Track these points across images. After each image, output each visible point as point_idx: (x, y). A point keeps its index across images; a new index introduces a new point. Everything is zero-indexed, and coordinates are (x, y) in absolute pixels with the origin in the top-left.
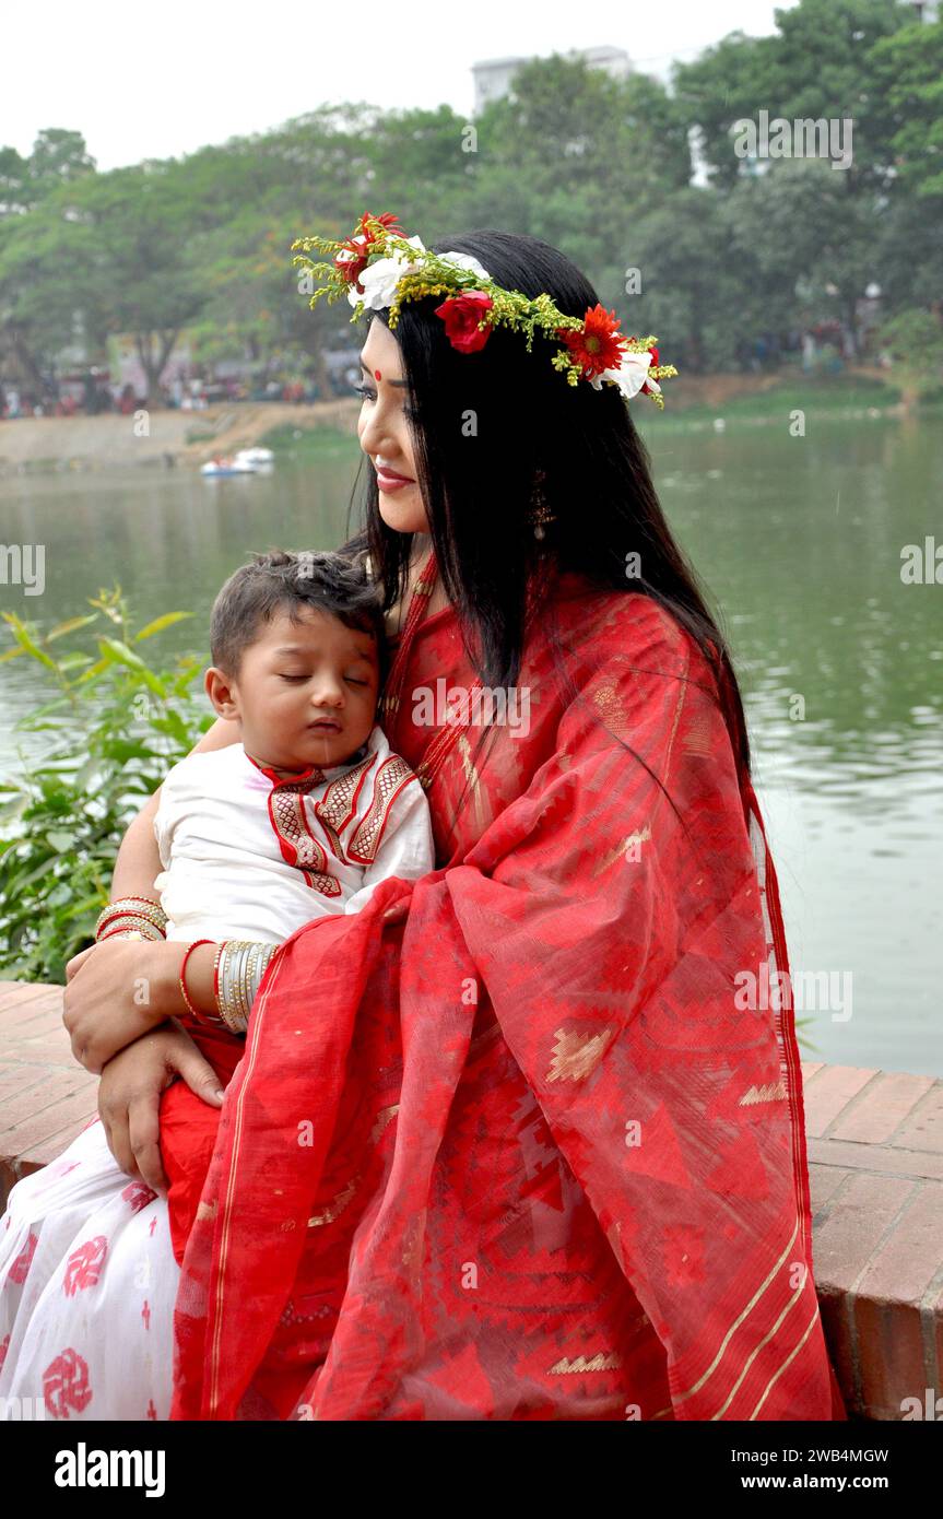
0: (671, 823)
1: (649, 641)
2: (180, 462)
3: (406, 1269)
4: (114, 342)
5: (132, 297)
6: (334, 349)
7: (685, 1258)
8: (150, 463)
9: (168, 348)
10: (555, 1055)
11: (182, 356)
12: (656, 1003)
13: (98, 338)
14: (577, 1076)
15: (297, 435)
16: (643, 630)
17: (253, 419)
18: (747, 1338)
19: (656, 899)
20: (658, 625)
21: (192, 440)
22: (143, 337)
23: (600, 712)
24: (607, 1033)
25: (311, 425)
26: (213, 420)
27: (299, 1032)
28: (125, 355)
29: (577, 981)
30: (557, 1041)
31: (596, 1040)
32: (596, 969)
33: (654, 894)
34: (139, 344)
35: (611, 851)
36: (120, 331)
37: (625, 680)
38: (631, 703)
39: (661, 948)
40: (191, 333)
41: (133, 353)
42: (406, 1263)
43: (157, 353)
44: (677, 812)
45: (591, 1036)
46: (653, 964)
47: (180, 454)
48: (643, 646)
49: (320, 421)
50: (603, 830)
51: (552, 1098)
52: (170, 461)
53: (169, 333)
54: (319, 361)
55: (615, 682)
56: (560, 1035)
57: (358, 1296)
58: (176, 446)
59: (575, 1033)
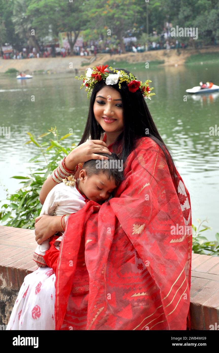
0: (155, 183)
1: (149, 146)
2: (79, 72)
3: (103, 274)
4: (61, 34)
5: (66, 21)
6: (126, 37)
7: (162, 271)
8: (70, 72)
9: (76, 37)
10: (134, 229)
11: (80, 39)
12: (154, 220)
13: (56, 33)
14: (138, 233)
15: (114, 63)
16: (148, 144)
17: (101, 59)
18: (176, 287)
19: (153, 198)
20: (151, 143)
21: (83, 65)
22: (69, 33)
23: (140, 162)
24: (144, 225)
25: (118, 60)
26: (89, 59)
27: (74, 224)
28: (64, 39)
29: (137, 214)
30: (134, 226)
31: (142, 226)
32: (140, 211)
33: (152, 197)
34: (68, 35)
35: (141, 188)
36: (63, 31)
37: (145, 154)
38: (146, 159)
39: (155, 208)
40: (83, 33)
41: (66, 38)
42: (103, 273)
43: (73, 38)
44: (156, 181)
45: (141, 225)
46: (153, 211)
47: (80, 69)
48: (148, 148)
49: (121, 59)
50: (140, 184)
51: (134, 238)
52: (76, 70)
53: (77, 32)
54: (122, 40)
55: (142, 155)
56: (134, 225)
57: (93, 280)
58: (79, 67)
59: (137, 225)
